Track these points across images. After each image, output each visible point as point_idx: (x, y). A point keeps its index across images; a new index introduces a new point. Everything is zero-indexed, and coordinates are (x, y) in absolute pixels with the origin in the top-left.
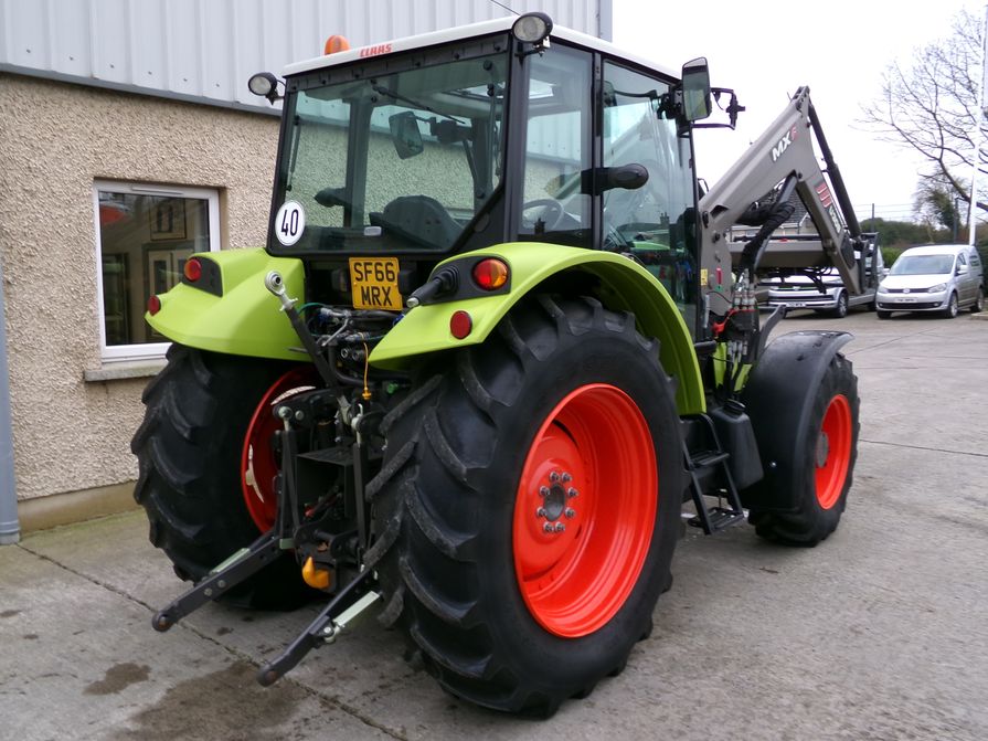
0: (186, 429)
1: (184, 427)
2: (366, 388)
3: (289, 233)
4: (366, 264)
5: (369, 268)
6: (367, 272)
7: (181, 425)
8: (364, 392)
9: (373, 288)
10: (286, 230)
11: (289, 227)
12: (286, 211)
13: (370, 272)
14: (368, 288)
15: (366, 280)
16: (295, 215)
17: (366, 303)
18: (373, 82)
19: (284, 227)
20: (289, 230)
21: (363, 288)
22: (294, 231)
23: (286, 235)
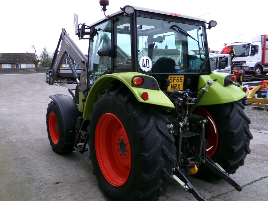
9: (175, 84)
10: (145, 66)
11: (146, 65)
12: (143, 59)
13: (175, 80)
14: (173, 85)
15: (173, 82)
16: (147, 61)
17: (172, 89)
18: (169, 23)
19: (144, 65)
20: (146, 66)
21: (172, 85)
22: (148, 67)
23: (145, 68)
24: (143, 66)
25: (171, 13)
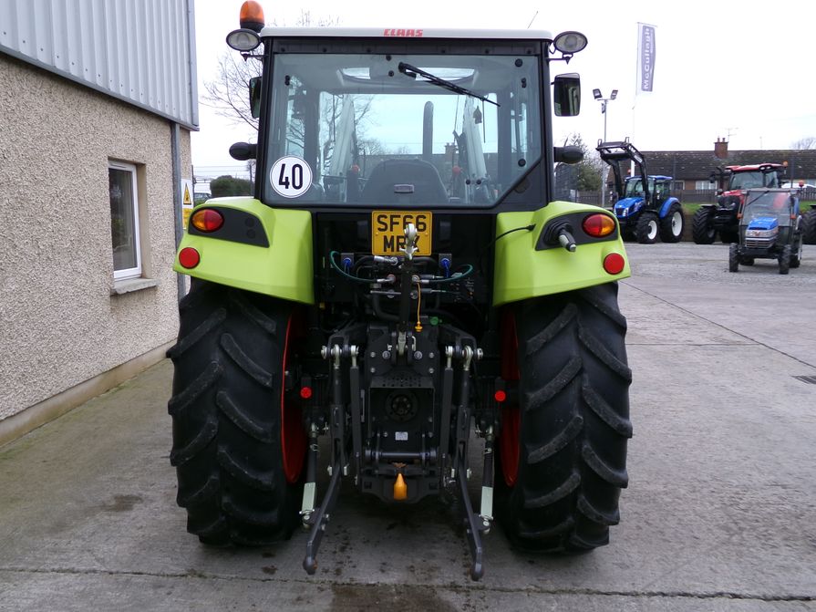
0: (267, 377)
1: (265, 376)
2: (419, 323)
3: (291, 186)
4: (392, 217)
5: (395, 220)
6: (392, 223)
7: (260, 374)
8: (417, 325)
9: (398, 237)
10: (287, 184)
11: (290, 180)
12: (284, 166)
13: (397, 223)
14: (392, 237)
15: (391, 230)
16: (297, 169)
17: (389, 250)
18: (389, 59)
19: (284, 180)
20: (291, 183)
21: (385, 237)
22: (297, 184)
23: (287, 187)
24: (281, 183)
25: (386, 31)
